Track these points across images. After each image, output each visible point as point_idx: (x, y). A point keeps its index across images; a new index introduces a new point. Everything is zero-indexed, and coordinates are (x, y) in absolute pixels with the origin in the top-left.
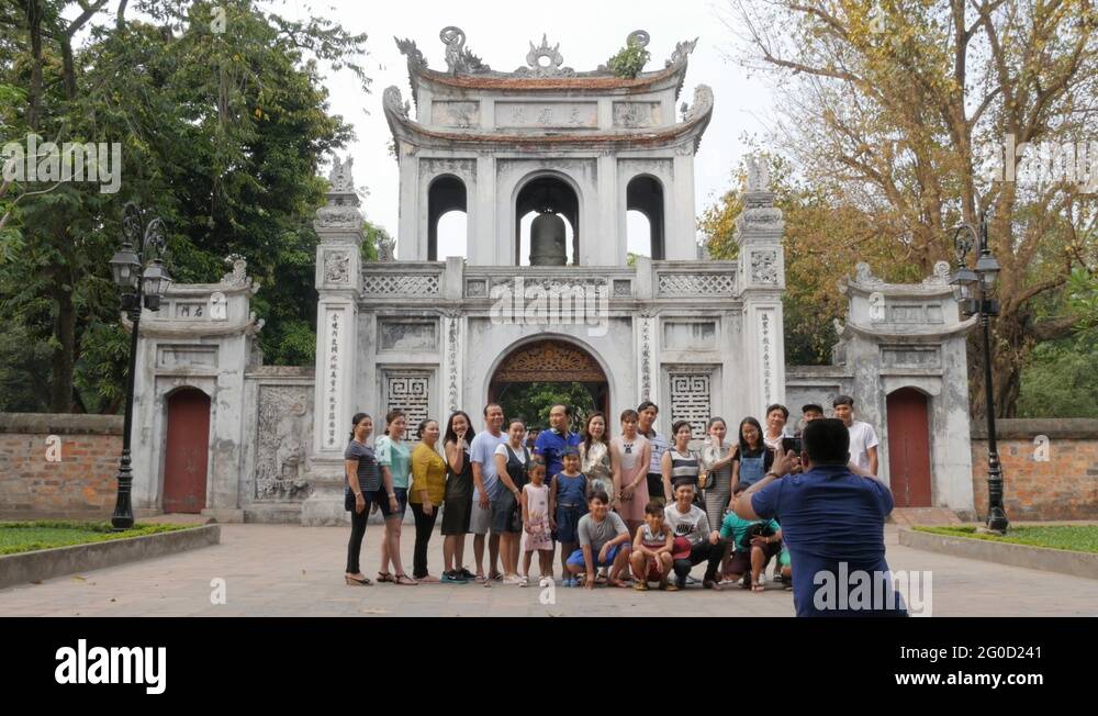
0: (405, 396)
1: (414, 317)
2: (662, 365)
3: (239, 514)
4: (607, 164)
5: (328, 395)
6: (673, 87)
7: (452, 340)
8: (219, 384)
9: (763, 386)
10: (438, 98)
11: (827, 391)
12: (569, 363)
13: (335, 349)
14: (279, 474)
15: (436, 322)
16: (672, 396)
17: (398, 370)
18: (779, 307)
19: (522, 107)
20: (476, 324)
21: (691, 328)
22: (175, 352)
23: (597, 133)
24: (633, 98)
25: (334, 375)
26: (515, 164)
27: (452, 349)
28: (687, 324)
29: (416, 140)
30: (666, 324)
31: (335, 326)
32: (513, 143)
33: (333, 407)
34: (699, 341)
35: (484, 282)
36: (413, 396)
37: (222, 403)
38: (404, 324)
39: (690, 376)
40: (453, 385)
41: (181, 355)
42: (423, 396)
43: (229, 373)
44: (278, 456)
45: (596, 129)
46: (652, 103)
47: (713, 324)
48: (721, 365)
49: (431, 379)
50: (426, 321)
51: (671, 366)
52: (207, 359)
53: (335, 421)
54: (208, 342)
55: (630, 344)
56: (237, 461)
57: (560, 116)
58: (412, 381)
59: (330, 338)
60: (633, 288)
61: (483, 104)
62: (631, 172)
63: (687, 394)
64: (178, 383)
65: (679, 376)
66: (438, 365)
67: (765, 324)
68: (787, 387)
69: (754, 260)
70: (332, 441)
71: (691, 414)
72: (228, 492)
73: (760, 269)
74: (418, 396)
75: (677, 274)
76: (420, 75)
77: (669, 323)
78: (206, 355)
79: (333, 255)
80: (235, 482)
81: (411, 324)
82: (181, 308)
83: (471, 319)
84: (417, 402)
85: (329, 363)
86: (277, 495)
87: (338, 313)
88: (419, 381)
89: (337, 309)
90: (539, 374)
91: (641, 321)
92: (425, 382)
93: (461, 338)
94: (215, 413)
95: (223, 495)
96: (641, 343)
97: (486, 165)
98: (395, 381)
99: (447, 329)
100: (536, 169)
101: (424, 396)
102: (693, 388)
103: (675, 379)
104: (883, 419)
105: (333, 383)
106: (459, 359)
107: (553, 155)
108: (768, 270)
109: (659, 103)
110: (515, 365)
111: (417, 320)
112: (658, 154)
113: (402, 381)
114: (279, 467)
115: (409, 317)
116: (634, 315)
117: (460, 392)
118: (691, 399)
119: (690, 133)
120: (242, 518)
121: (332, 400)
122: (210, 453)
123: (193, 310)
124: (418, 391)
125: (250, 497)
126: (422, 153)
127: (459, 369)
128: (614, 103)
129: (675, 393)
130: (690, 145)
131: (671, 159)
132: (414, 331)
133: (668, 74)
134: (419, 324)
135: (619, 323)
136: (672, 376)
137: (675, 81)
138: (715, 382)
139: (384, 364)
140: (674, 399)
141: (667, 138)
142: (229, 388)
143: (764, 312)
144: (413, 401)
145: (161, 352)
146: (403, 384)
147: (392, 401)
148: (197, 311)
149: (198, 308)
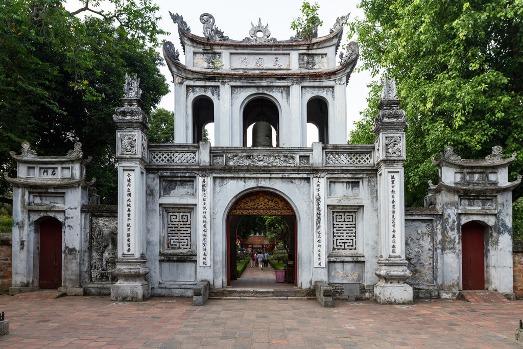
0: (177, 223)
1: (181, 177)
2: (328, 206)
3: (80, 290)
4: (295, 90)
5: (126, 222)
6: (334, 45)
7: (204, 190)
8: (66, 215)
9: (391, 219)
10: (197, 50)
11: (425, 222)
12: (273, 204)
13: (129, 195)
14: (104, 267)
15: (194, 179)
16: (334, 224)
17: (173, 208)
18: (402, 171)
19: (246, 56)
20: (218, 181)
21: (345, 184)
22: (40, 196)
23: (289, 72)
24: (310, 52)
25: (129, 210)
26: (242, 89)
27: (204, 195)
28: (343, 182)
29: (184, 75)
30: (331, 182)
31: (129, 180)
32: (240, 77)
33: (129, 230)
34: (350, 192)
35: (223, 156)
36: (182, 223)
37: (69, 226)
38: (176, 181)
39: (344, 213)
40: (205, 217)
41: (44, 198)
42: (187, 223)
43: (71, 209)
44: (104, 258)
45: (289, 69)
46: (322, 55)
47: (359, 182)
48: (363, 206)
49: (192, 213)
50: (188, 179)
51: (334, 207)
52: (59, 200)
53: (130, 238)
54: (59, 190)
55: (309, 193)
56: (78, 260)
57: (268, 63)
58: (181, 214)
59: (126, 188)
60: (311, 161)
61: (223, 55)
62: (309, 95)
63: (342, 223)
64: (42, 214)
65: (338, 212)
66: (196, 205)
67: (393, 182)
68: (406, 220)
69: (387, 142)
70: (129, 250)
71: (345, 235)
72: (73, 277)
73: (391, 147)
74: (185, 223)
75: (337, 153)
76: (185, 36)
77: (332, 182)
78: (59, 199)
79: (126, 137)
80: (78, 272)
81: (180, 181)
82: (43, 171)
83: (215, 178)
84: (185, 226)
85: (126, 203)
86: (104, 279)
87: (131, 173)
88: (185, 214)
89: (130, 170)
90: (256, 211)
91: (316, 180)
92: (189, 215)
93: (209, 189)
94: (64, 232)
95: (71, 280)
96: (316, 194)
97: (225, 90)
98: (171, 214)
99: (201, 184)
100: (254, 92)
101: (189, 223)
102: (346, 220)
103: (335, 214)
104: (459, 239)
105: (129, 215)
106: (207, 202)
107: (264, 84)
108: (396, 148)
109: (326, 54)
110: (242, 206)
111: (183, 179)
112: (325, 84)
113: (175, 214)
114: (104, 263)
115: (178, 177)
116: (311, 176)
117: (208, 221)
118: (344, 226)
119: (345, 71)
120: (82, 293)
121: (128, 225)
122: (63, 255)
123: (50, 171)
124: (185, 220)
125: (87, 280)
126: (187, 83)
127: (208, 208)
128: (299, 54)
129: (335, 223)
130: (344, 79)
131: (333, 87)
132: (182, 185)
133: (331, 36)
134: (185, 181)
135: (303, 181)
136: (333, 213)
137: (335, 41)
138: (359, 215)
139: (165, 204)
140: (335, 226)
141: (330, 74)
142: (72, 218)
143: (392, 174)
144: (182, 226)
145: (31, 196)
146: (176, 216)
147: (169, 226)
148: (53, 172)
149: (52, 170)
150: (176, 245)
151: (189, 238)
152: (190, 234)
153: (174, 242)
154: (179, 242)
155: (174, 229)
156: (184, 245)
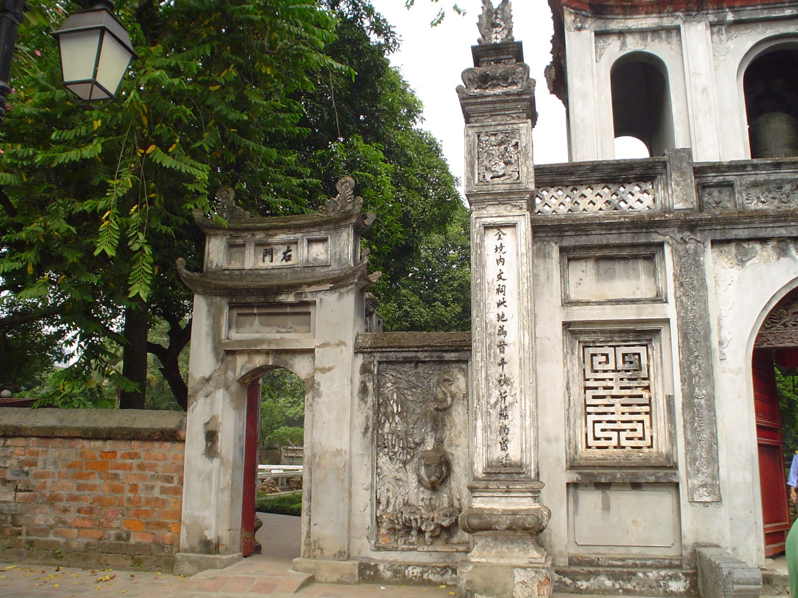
0: (611, 375)
8: (318, 361)
15: (659, 251)
17: (597, 332)
20: (723, 253)
26: (737, 30)
35: (730, 186)
36: (624, 375)
38: (604, 258)
42: (640, 375)
43: (331, 345)
49: (652, 345)
58: (621, 350)
64: (256, 361)
66: (663, 321)
74: (633, 374)
79: (493, 137)
82: (261, 251)
83: (716, 246)
84: (632, 383)
88: (633, 350)
89: (502, 226)
92: (643, 350)
99: (677, 261)
100: (771, 33)
101: (643, 374)
110: (787, 320)
113: (604, 350)
120: (356, 577)
123: (279, 252)
124: (632, 367)
126: (597, 26)
132: (620, 269)
139: (576, 324)
144: (625, 383)
145: (236, 315)
146: (607, 355)
147: (589, 384)
148: (285, 254)
149: (285, 249)
150: (610, 439)
151: (646, 418)
152: (649, 405)
153: (603, 430)
154: (618, 431)
155: (601, 392)
156: (631, 439)
